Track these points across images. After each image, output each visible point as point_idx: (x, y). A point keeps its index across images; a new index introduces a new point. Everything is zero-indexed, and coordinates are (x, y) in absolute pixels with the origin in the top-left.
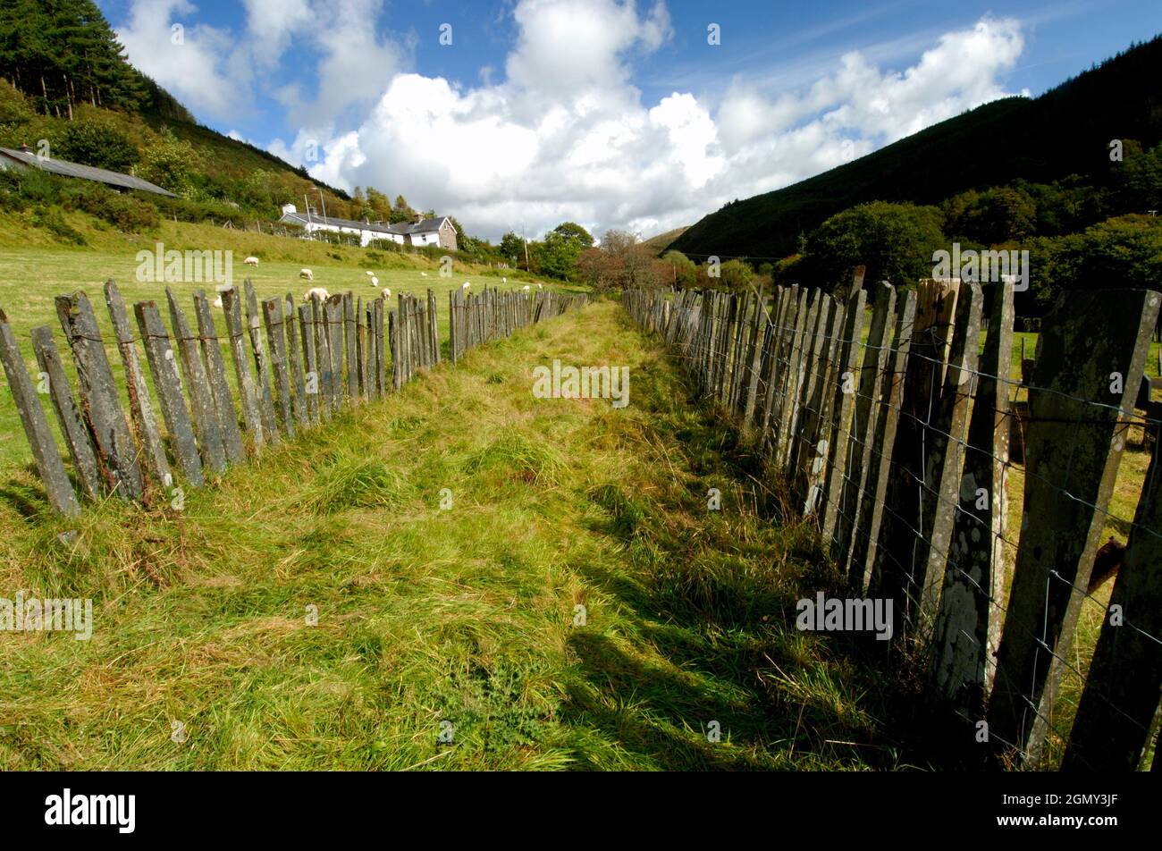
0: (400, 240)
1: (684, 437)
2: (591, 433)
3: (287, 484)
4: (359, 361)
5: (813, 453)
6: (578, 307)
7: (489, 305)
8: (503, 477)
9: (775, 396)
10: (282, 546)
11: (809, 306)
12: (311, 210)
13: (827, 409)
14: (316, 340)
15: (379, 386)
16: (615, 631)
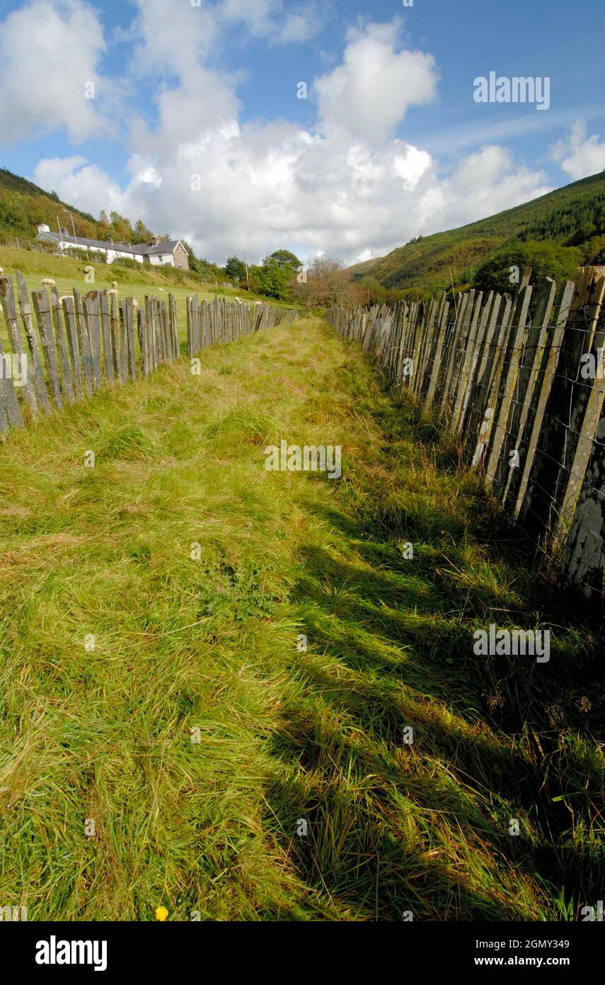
0: (140, 259)
1: (379, 416)
2: (306, 411)
3: (60, 444)
4: (114, 350)
5: (482, 418)
6: (291, 321)
7: (219, 312)
8: (237, 440)
9: (451, 380)
10: (61, 487)
11: (483, 304)
12: (63, 230)
13: (494, 384)
14: (77, 328)
15: (130, 372)
16: (328, 546)
